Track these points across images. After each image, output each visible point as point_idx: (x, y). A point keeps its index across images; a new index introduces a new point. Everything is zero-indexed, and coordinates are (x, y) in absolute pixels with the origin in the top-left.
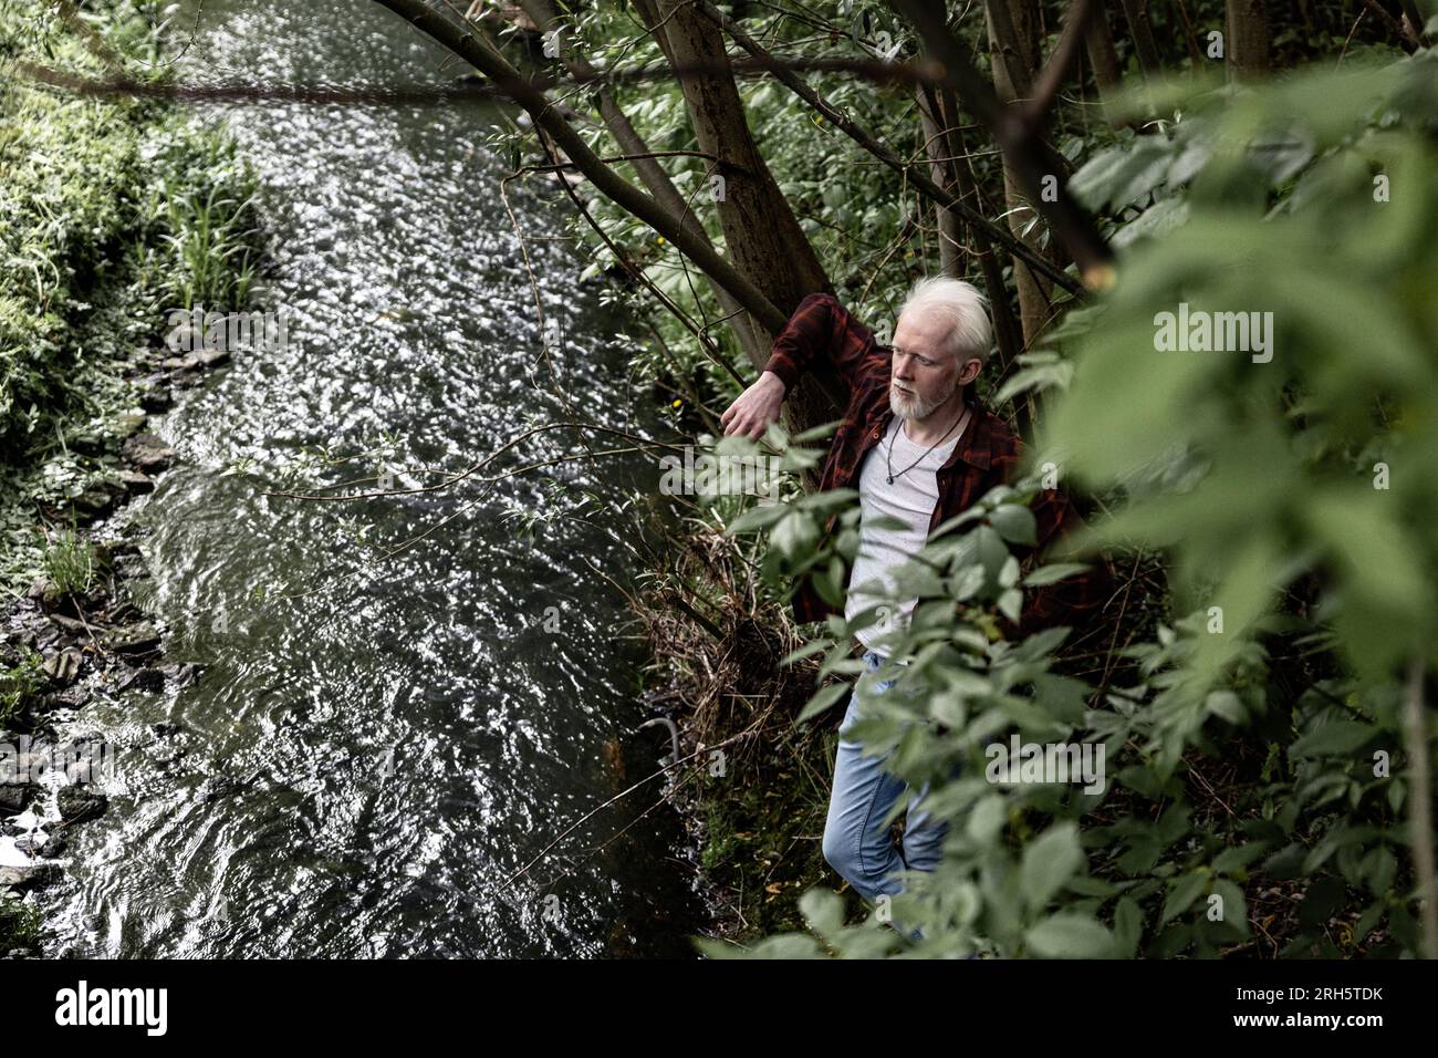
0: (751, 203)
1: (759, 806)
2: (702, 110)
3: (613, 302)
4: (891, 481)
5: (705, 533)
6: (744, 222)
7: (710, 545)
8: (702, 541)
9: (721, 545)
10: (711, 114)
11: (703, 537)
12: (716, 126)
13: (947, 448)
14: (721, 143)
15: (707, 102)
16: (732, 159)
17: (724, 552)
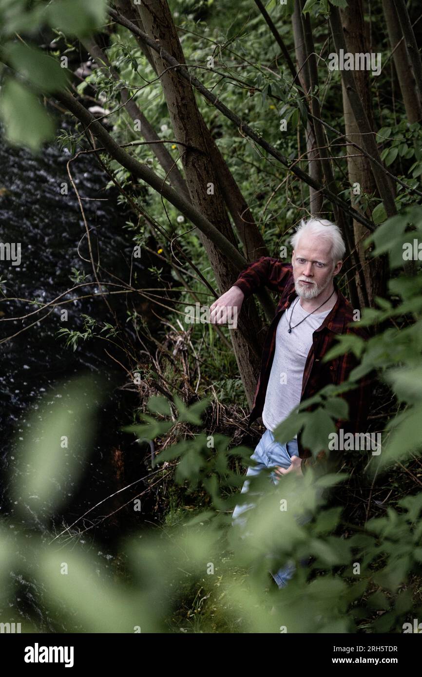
0: (203, 168)
1: (198, 491)
2: (177, 116)
3: (125, 203)
4: (290, 332)
5: (173, 334)
6: (199, 178)
7: (175, 342)
8: (171, 339)
9: (182, 343)
10: (182, 119)
11: (172, 337)
12: (185, 126)
13: (325, 313)
14: (187, 135)
15: (180, 112)
16: (193, 144)
17: (183, 347)
